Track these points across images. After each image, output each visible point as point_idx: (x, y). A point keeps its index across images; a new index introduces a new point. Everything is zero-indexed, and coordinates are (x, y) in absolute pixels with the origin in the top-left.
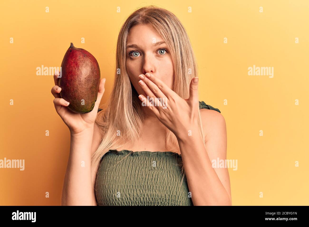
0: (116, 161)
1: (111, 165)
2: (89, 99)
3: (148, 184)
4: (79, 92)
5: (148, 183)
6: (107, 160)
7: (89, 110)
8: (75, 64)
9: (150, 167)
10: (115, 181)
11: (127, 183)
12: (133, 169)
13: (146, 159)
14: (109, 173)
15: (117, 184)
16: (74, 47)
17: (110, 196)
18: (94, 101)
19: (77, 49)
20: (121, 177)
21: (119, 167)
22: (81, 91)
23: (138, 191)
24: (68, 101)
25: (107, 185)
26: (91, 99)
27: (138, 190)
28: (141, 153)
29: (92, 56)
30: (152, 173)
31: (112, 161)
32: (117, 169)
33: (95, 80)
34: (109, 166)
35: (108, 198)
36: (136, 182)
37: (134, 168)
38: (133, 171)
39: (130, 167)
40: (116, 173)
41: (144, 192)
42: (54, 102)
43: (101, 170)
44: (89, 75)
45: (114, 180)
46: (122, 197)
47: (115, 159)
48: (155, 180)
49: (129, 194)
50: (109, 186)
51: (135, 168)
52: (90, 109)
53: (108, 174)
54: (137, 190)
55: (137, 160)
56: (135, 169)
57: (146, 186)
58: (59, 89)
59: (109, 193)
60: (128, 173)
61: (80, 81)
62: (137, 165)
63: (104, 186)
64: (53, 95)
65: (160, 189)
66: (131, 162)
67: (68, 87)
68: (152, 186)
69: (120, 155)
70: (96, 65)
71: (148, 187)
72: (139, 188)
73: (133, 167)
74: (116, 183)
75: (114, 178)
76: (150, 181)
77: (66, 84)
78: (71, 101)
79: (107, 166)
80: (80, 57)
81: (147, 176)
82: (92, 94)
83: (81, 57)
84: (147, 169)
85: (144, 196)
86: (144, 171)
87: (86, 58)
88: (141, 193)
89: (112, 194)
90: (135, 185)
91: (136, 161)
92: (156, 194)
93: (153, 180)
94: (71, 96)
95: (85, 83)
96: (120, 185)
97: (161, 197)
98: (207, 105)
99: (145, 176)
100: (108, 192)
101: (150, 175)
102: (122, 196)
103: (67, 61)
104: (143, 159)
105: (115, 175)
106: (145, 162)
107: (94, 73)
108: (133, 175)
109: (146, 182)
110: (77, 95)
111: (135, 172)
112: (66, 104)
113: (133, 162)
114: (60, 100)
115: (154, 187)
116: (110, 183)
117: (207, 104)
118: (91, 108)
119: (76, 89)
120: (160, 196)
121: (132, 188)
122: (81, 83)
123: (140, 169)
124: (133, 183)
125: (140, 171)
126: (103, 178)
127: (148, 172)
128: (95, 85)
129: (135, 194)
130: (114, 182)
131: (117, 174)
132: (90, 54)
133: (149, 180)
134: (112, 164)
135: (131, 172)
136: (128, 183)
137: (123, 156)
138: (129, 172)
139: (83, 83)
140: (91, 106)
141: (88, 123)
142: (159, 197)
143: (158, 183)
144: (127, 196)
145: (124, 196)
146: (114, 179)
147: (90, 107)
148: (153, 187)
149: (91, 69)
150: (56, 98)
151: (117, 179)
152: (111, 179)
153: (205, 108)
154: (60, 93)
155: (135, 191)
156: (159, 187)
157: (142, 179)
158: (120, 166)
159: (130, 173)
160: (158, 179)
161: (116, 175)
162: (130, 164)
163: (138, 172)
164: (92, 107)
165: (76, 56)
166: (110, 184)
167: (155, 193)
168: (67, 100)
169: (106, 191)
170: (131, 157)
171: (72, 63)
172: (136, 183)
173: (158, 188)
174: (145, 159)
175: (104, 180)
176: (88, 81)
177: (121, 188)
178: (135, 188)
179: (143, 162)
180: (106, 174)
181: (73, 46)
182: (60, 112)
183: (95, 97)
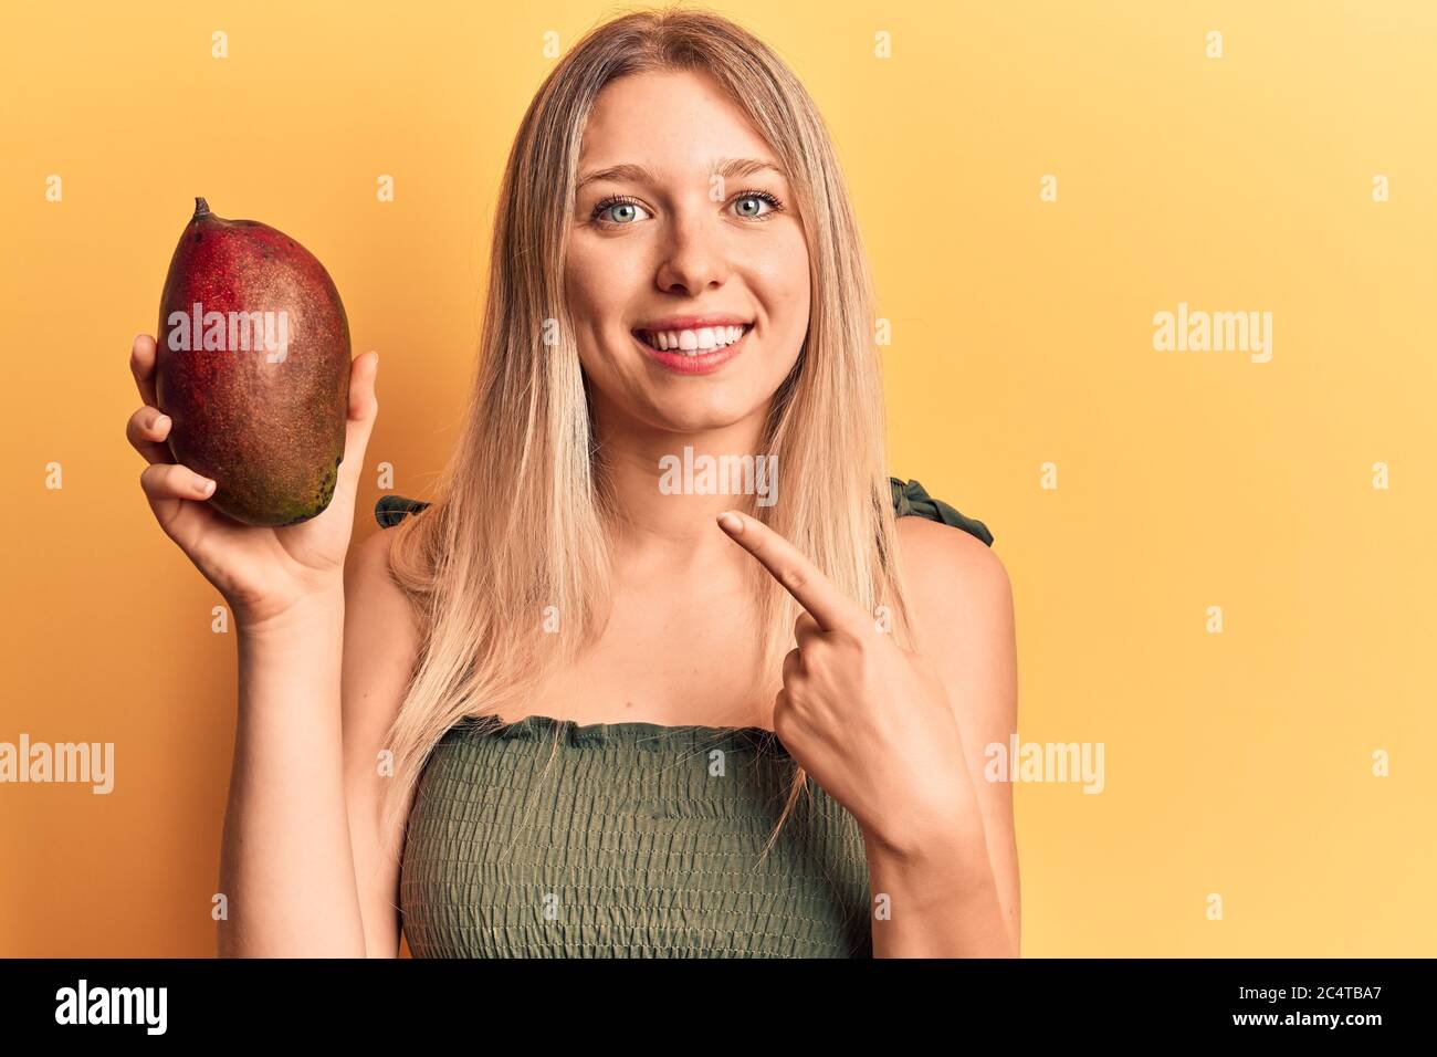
0: (495, 771)
1: (474, 790)
2: (303, 455)
3: (649, 883)
4: (254, 425)
5: (650, 877)
6: (455, 764)
7: (311, 506)
8: (224, 297)
9: (655, 803)
10: (493, 871)
11: (548, 881)
12: (577, 808)
13: (638, 760)
14: (462, 830)
15: (501, 883)
16: (213, 217)
17: (473, 939)
18: (333, 464)
19: (226, 225)
20: (519, 848)
21: (510, 800)
22: (263, 419)
23: (603, 918)
24: (206, 476)
25: (453, 888)
26: (316, 454)
27: (600, 910)
28: (618, 730)
29: (303, 249)
30: (670, 830)
31: (476, 768)
32: (501, 812)
33: (326, 362)
34: (464, 795)
35: (461, 949)
36: (594, 872)
37: (583, 808)
38: (576, 820)
39: (562, 798)
40: (496, 829)
41: (631, 920)
42: (145, 485)
43: (427, 809)
44: (295, 341)
45: (489, 864)
46: (525, 943)
47: (492, 762)
48: (681, 865)
49: (560, 928)
50: (466, 892)
51: (588, 804)
52: (316, 502)
53: (461, 834)
54: (596, 909)
55: (597, 768)
56: (587, 810)
57: (641, 894)
58: (162, 425)
59: (467, 922)
60: (556, 832)
61: (255, 376)
62: (598, 794)
63: (443, 888)
64: (139, 451)
65: (705, 906)
66: (567, 773)
67: (200, 407)
68: (667, 892)
69: (515, 743)
70: (324, 292)
71: (649, 896)
72: (605, 903)
73: (579, 803)
74: (497, 879)
75: (490, 851)
76: (656, 867)
77: (192, 397)
78: (221, 473)
79: (452, 794)
80: (245, 262)
81: (645, 844)
82: (315, 428)
83: (250, 260)
84: (642, 811)
85: (628, 939)
86: (630, 821)
87: (275, 264)
88: (616, 928)
89: (478, 929)
90: (589, 890)
91: (592, 773)
92: (688, 932)
93: (673, 862)
94: (219, 451)
95: (281, 384)
96: (518, 889)
97: (713, 942)
98: (932, 503)
99: (633, 843)
100: (461, 917)
101: (657, 842)
102: (527, 941)
103: (186, 288)
104: (627, 760)
105: (494, 838)
106: (636, 777)
107: (316, 329)
108: (577, 840)
109: (640, 873)
110: (246, 444)
111: (588, 825)
112: (202, 491)
113: (578, 775)
114: (167, 473)
115: (679, 897)
116: (469, 876)
117: (933, 496)
118: (318, 497)
119: (240, 416)
120: (706, 941)
121: (575, 903)
122: (260, 383)
123: (613, 812)
124: (577, 881)
125: (610, 822)
126: (436, 852)
127: (649, 827)
128: (329, 387)
129: (589, 933)
130: (487, 875)
131: (502, 835)
132: (291, 245)
133: (653, 863)
134: (475, 787)
135: (566, 823)
136: (553, 879)
137: (529, 744)
138: (556, 825)
139: (270, 383)
140: (319, 488)
141: (314, 567)
142: (702, 946)
143: (697, 878)
144: (550, 941)
145: (535, 940)
146: (487, 859)
147: (314, 493)
148: (674, 896)
149: (300, 314)
150: (151, 464)
151: (501, 859)
152: (476, 858)
153: (921, 513)
154: (166, 442)
155: (588, 917)
156: (701, 896)
157: (618, 858)
158: (515, 796)
159: (565, 830)
160: (696, 861)
161: (498, 838)
162: (563, 787)
163: (599, 828)
164: (322, 490)
165: (226, 260)
166: (468, 881)
167: (683, 923)
168: (203, 469)
169: (451, 914)
170: (569, 750)
171: (208, 292)
172: (594, 880)
173: (696, 906)
174: (633, 759)
175: (440, 863)
176: (292, 371)
177: (524, 900)
178: (586, 903)
179: (627, 777)
180: (450, 836)
181: (208, 210)
182: (176, 526)
183: (333, 444)
